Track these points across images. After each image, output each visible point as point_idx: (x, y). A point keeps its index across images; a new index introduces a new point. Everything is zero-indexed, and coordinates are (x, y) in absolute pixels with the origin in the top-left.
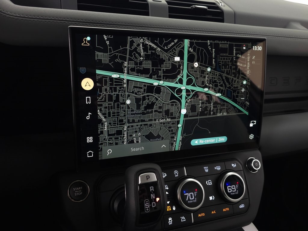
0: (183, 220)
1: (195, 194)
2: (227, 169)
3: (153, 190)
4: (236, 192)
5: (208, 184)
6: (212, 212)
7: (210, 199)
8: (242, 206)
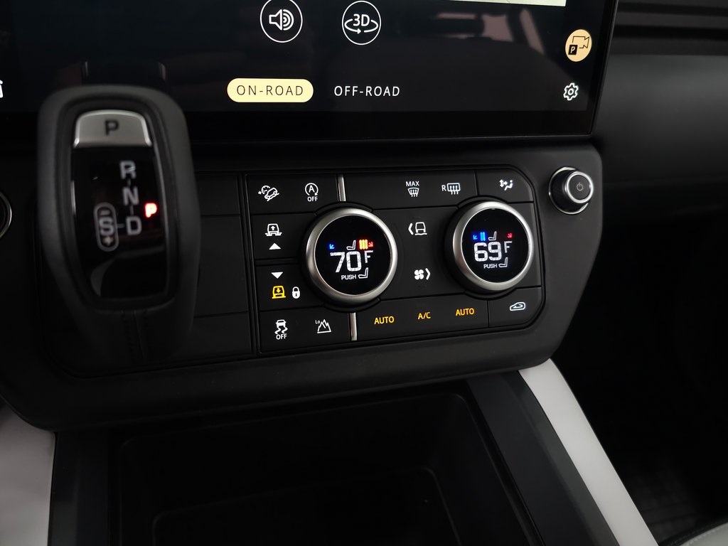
0: (322, 329)
1: (367, 257)
2: (481, 194)
3: (134, 175)
4: (502, 261)
5: (414, 232)
6: (420, 316)
7: (417, 278)
8: (518, 305)
